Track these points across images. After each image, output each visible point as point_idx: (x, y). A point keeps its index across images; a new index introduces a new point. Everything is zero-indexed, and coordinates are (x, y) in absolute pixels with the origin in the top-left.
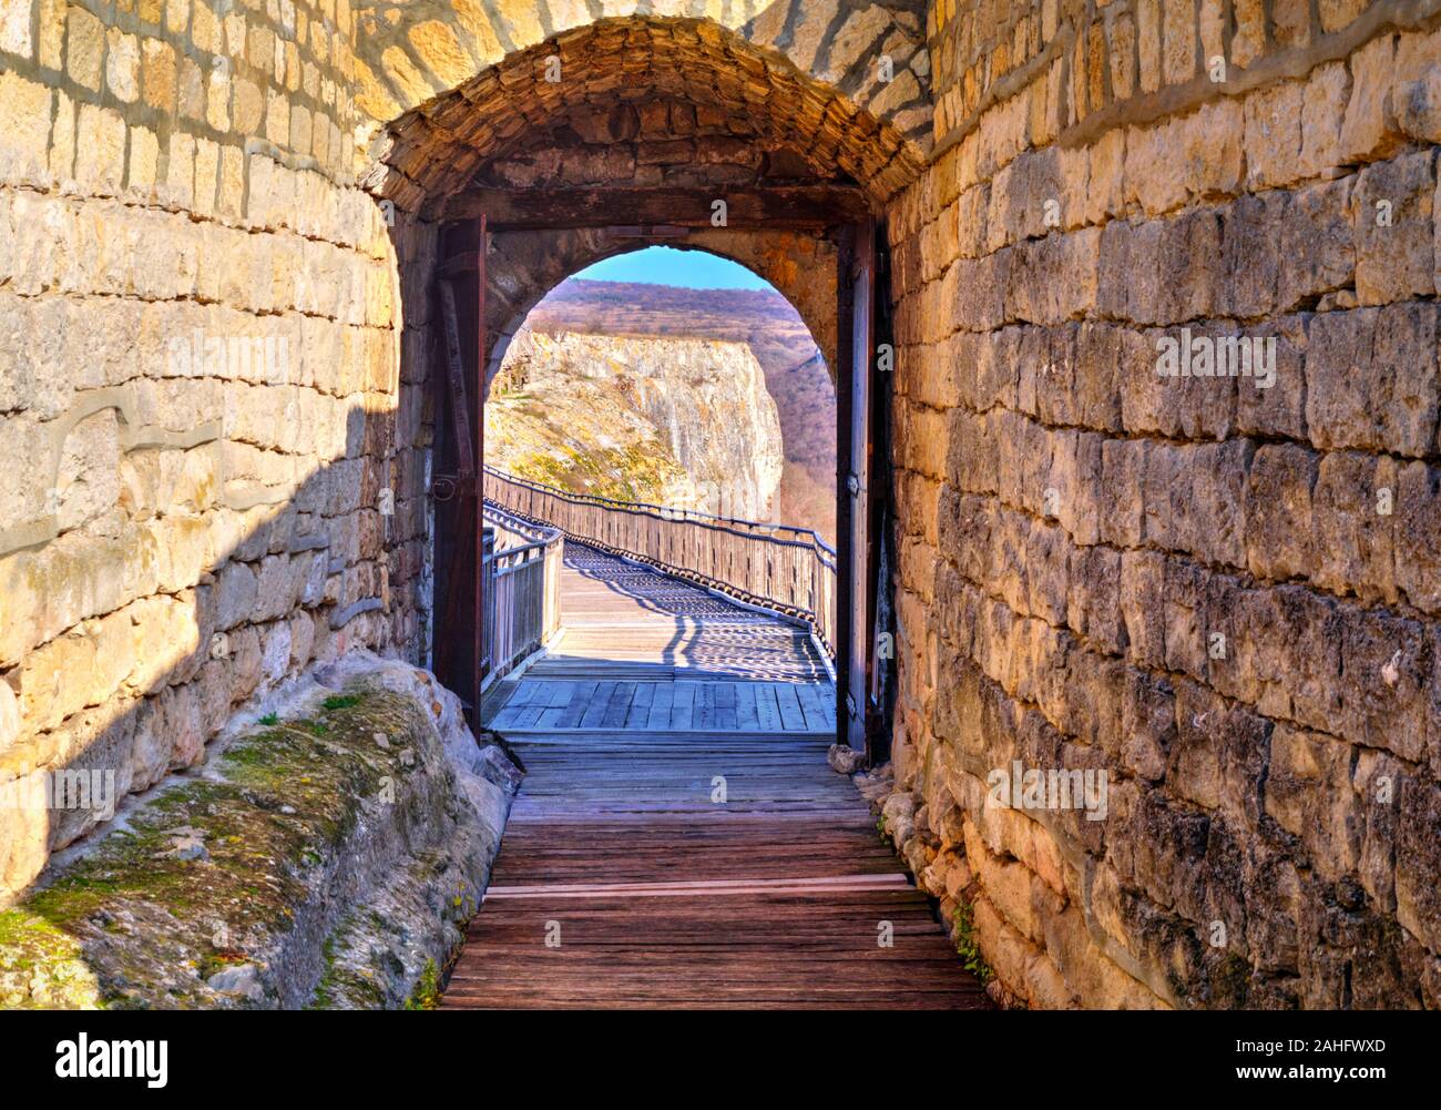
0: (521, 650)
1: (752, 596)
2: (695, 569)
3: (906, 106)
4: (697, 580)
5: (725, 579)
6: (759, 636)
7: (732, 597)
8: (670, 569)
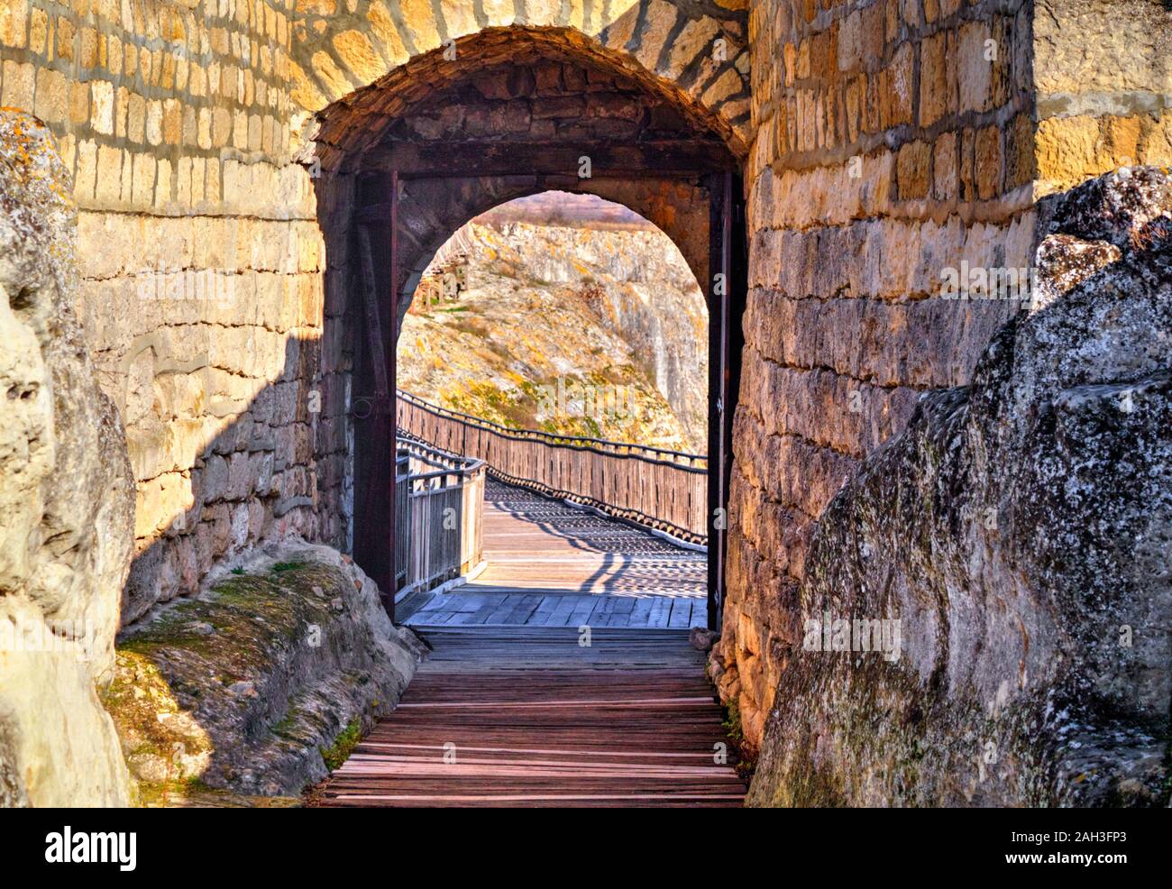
0: (438, 574)
1: (693, 535)
2: (638, 509)
3: (731, 98)
4: (642, 521)
5: (668, 519)
6: (688, 570)
7: (674, 538)
8: (614, 511)
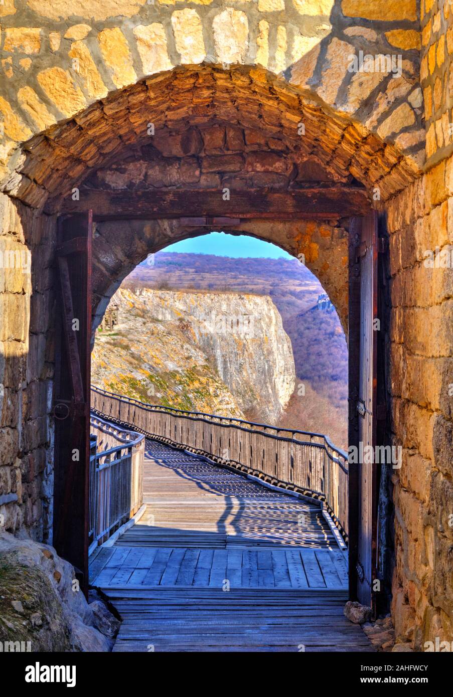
0: (115, 523)
1: (279, 481)
2: (237, 460)
3: (405, 130)
4: (239, 468)
5: (259, 468)
6: (286, 511)
7: (264, 482)
8: (219, 460)
